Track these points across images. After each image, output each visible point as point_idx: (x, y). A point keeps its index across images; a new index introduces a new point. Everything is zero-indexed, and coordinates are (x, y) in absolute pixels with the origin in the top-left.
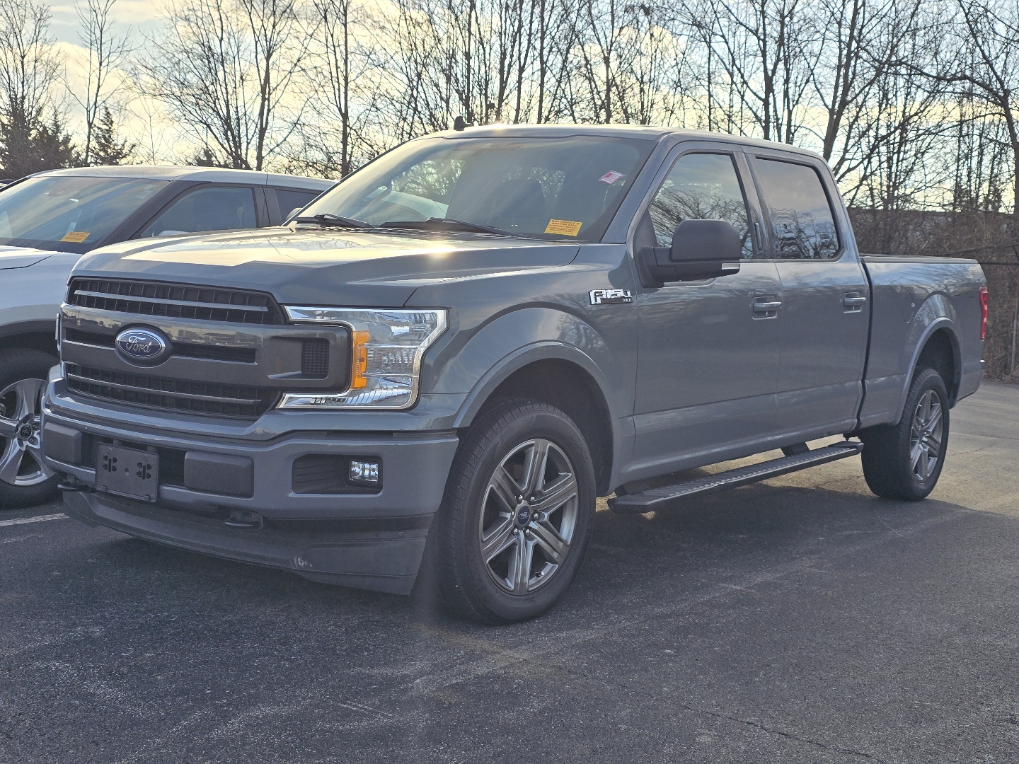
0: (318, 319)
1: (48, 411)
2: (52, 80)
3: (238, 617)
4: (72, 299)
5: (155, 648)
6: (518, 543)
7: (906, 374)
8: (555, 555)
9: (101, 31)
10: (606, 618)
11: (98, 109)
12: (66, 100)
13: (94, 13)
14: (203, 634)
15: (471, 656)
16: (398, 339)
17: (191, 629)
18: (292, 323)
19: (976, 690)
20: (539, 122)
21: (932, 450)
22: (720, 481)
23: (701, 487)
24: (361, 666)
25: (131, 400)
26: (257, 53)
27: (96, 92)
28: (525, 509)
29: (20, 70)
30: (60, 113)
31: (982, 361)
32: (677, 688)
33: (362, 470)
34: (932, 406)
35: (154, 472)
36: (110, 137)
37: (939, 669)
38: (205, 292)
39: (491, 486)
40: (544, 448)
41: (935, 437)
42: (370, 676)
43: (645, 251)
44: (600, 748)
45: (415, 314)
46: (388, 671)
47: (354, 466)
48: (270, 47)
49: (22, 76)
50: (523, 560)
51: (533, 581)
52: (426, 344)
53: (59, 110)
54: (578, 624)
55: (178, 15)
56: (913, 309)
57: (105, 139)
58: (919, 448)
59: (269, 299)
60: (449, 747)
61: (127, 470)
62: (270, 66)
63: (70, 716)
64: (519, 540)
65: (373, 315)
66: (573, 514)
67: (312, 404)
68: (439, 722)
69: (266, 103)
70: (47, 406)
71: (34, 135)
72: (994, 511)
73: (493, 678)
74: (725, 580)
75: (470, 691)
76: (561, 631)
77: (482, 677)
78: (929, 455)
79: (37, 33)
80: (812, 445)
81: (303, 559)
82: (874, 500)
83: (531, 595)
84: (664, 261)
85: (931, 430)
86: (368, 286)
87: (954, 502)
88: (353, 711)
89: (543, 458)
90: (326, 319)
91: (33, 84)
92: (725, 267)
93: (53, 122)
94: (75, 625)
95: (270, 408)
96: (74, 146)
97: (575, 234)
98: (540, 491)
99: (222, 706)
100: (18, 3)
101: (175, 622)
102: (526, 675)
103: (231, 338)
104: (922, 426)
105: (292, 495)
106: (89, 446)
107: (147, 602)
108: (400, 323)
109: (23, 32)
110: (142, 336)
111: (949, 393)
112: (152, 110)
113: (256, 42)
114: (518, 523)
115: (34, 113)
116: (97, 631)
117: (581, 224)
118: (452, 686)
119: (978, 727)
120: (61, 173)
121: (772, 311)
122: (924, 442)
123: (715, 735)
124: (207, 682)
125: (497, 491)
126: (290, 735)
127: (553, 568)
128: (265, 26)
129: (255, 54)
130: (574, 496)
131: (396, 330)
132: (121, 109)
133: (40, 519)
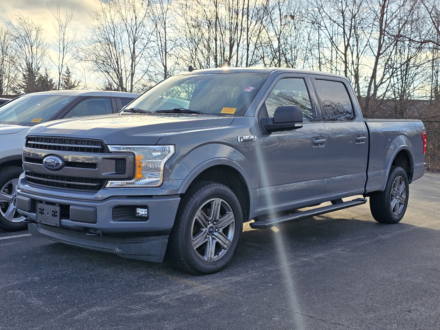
0: (122, 150)
1: (19, 191)
2: (44, 56)
3: (95, 273)
4: (27, 145)
5: (58, 285)
6: (208, 241)
7: (387, 169)
8: (225, 246)
9: (64, 35)
10: (247, 272)
11: (63, 67)
12: (50, 64)
13: (61, 27)
14: (79, 280)
15: (187, 287)
16: (155, 158)
17: (75, 278)
18: (111, 152)
19: (398, 299)
20: (247, 66)
21: (401, 202)
22: (300, 215)
23: (291, 218)
24: (141, 291)
25: (54, 186)
26: (129, 41)
27: (62, 60)
28: (211, 227)
29: (31, 52)
30: (48, 69)
31: (424, 163)
32: (270, 299)
33: (142, 212)
34: (400, 183)
35: (58, 214)
36: (69, 79)
37: (384, 291)
38: (77, 141)
39: (196, 217)
40: (219, 201)
41: (402, 196)
42: (143, 295)
43: (263, 119)
44: (232, 322)
45: (162, 147)
46: (151, 293)
47: (138, 210)
48: (135, 39)
49: (31, 55)
50: (211, 248)
51: (216, 257)
52: (166, 159)
53: (47, 68)
54: (235, 274)
55: (96, 27)
56: (389, 141)
57: (67, 80)
58: (395, 201)
59: (102, 143)
60: (169, 322)
61: (48, 214)
62: (135, 47)
63: (20, 311)
64: (209, 240)
65: (144, 148)
66: (233, 229)
67: (120, 185)
68: (167, 313)
69: (134, 62)
70: (18, 189)
71: (37, 79)
72: (428, 227)
73: (193, 295)
74: (302, 256)
75: (183, 301)
76: (227, 277)
77: (189, 295)
78: (400, 204)
79: (37, 36)
80: (344, 200)
81: (119, 248)
82: (376, 223)
83: (215, 263)
84: (271, 123)
85: (400, 193)
86: (143, 137)
87: (411, 224)
88: (133, 308)
89: (218, 205)
90: (125, 150)
91: (36, 58)
92: (297, 125)
93: (45, 73)
94: (28, 276)
95: (103, 187)
96: (54, 83)
97: (233, 113)
98: (218, 220)
99: (81, 307)
100: (29, 24)
101: (68, 275)
102: (208, 295)
103: (92, 159)
104: (396, 192)
105: (112, 222)
106: (34, 204)
107: (59, 268)
108: (156, 151)
109: (31, 37)
110: (53, 159)
111: (409, 177)
112: (85, 67)
113: (129, 37)
114: (208, 233)
115: (37, 70)
116: (37, 279)
117: (236, 109)
118: (177, 299)
119: (394, 314)
120: (34, 94)
121: (322, 143)
122: (398, 198)
123: (281, 317)
124: (77, 298)
125: (199, 220)
126: (106, 318)
127: (225, 251)
128: (133, 30)
129: (128, 42)
130: (233, 222)
131: (155, 154)
132: (72, 67)
133: (22, 235)
